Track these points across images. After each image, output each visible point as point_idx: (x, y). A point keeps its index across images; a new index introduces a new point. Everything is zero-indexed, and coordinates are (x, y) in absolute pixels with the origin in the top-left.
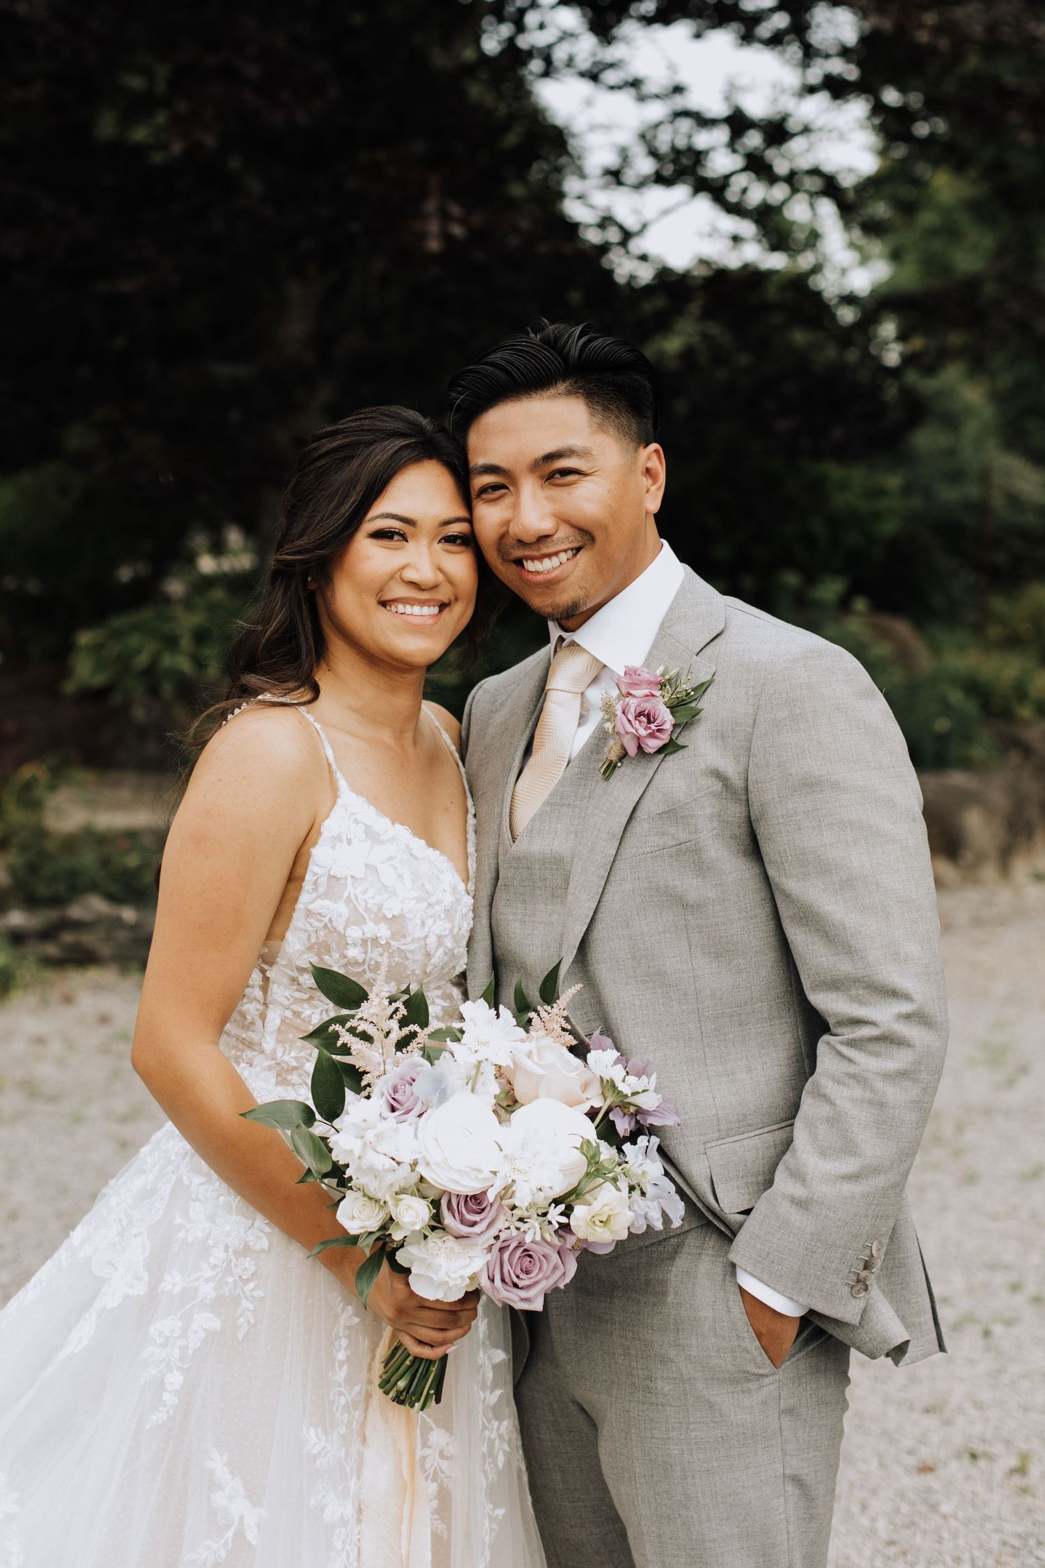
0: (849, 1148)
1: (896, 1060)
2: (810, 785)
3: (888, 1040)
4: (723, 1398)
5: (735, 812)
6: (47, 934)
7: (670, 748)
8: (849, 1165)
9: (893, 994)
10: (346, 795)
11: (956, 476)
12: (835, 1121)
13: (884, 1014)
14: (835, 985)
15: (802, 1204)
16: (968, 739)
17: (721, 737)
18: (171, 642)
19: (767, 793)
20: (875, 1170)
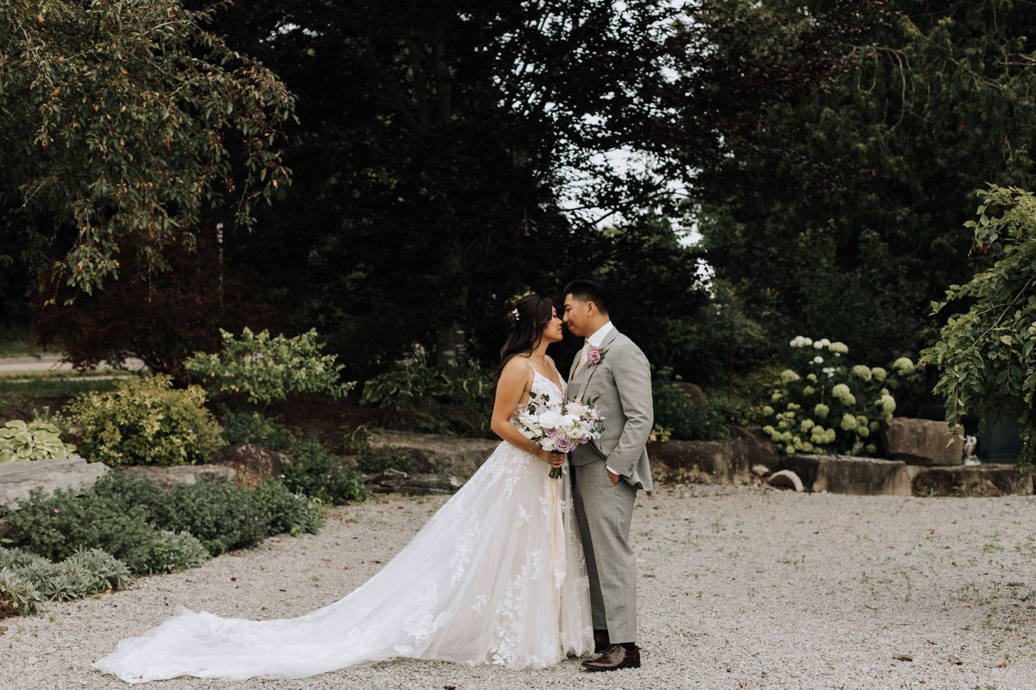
0: (629, 442)
1: (639, 426)
2: (624, 371)
3: (637, 421)
4: (603, 490)
5: (610, 376)
6: (375, 482)
7: (599, 363)
8: (628, 445)
9: (639, 413)
10: (537, 374)
11: (722, 327)
12: (626, 437)
13: (636, 417)
14: (629, 411)
15: (619, 452)
16: (718, 429)
17: (608, 361)
18: (404, 384)
19: (616, 373)
20: (633, 447)
